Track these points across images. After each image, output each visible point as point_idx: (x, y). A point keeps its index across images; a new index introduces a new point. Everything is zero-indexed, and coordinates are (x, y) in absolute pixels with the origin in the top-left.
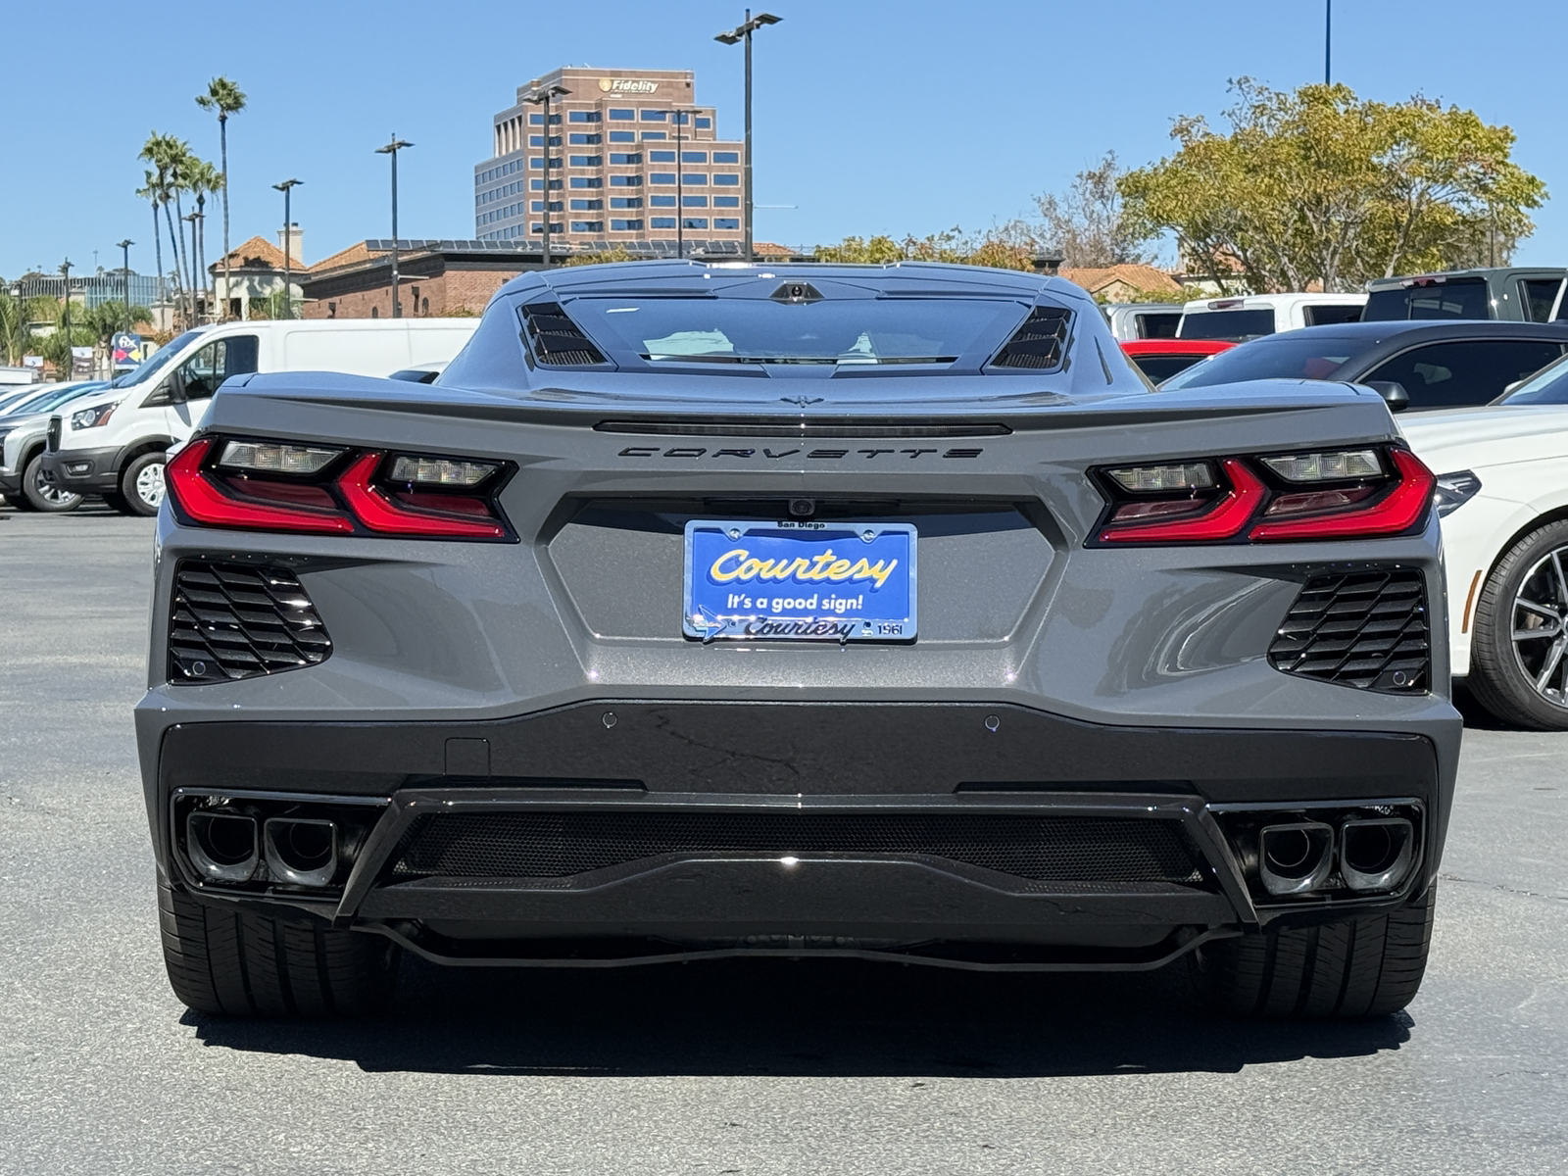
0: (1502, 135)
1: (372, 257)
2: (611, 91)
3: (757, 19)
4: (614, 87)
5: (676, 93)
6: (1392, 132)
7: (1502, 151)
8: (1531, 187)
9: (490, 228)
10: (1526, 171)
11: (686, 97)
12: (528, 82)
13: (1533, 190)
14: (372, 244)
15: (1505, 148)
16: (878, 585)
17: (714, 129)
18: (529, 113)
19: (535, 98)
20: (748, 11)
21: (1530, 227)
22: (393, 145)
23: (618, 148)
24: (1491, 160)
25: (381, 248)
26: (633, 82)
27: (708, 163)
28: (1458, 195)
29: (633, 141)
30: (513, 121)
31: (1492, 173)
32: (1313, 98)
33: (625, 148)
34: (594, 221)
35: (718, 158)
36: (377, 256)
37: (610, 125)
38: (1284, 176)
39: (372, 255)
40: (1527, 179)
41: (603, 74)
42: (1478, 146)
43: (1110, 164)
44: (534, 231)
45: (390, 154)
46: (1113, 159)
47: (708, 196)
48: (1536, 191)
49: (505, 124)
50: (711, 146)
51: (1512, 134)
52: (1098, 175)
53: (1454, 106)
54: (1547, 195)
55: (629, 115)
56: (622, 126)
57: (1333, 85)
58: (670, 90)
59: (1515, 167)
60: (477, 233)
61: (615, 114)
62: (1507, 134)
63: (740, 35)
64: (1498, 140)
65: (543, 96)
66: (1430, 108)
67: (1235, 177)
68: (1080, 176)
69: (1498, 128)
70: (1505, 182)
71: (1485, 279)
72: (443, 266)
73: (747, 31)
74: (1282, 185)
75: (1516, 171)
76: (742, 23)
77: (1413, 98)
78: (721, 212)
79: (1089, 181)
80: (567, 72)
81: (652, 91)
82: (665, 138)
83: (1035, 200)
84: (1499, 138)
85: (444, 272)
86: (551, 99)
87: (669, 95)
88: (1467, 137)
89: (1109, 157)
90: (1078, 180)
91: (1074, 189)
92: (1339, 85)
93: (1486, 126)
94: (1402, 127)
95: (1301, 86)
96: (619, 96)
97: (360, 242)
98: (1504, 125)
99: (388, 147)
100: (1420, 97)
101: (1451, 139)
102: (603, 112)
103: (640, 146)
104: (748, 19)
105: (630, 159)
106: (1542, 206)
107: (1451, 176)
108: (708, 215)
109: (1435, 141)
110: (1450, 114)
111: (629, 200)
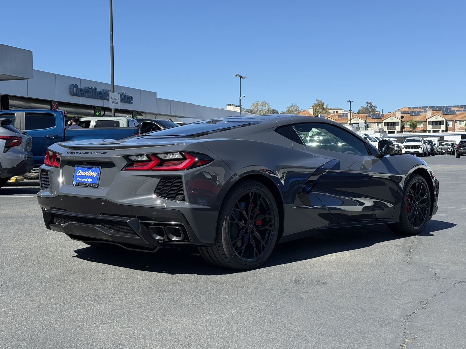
16: (94, 177)
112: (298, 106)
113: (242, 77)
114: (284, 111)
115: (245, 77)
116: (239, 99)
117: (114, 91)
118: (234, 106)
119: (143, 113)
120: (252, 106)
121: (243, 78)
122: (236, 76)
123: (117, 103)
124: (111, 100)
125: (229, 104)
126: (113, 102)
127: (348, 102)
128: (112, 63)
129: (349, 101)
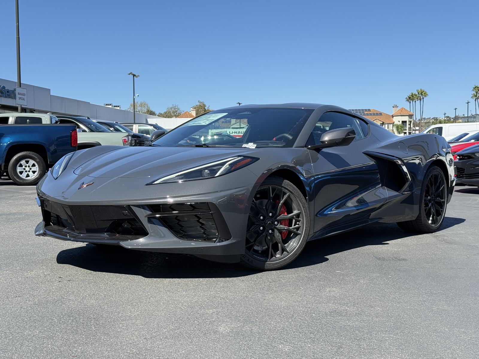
112: (178, 107)
113: (135, 75)
114: (161, 113)
115: (138, 75)
116: (133, 98)
117: (20, 87)
118: (112, 106)
119: (35, 111)
120: (131, 107)
121: (137, 77)
122: (129, 74)
123: (24, 99)
124: (18, 96)
125: (107, 103)
126: (20, 98)
127: (237, 103)
128: (18, 56)
129: (239, 103)
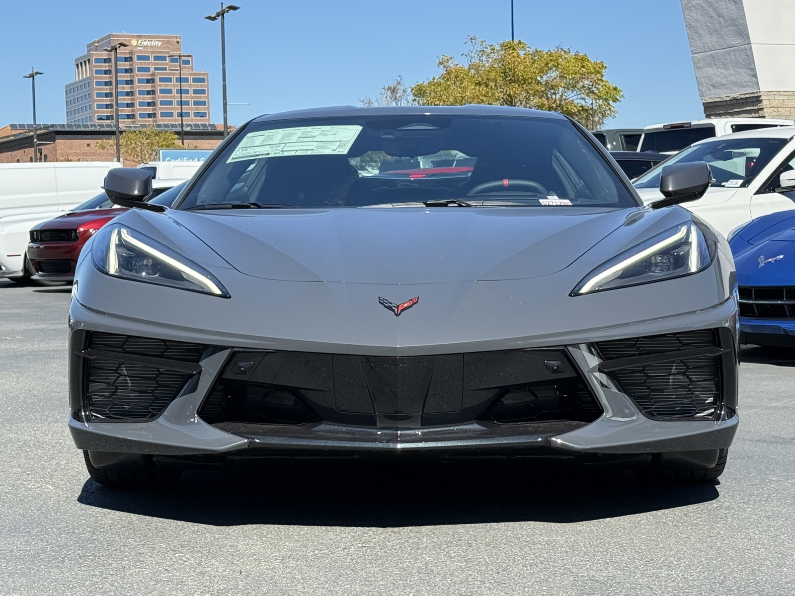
0: (600, 66)
1: (13, 133)
2: (137, 46)
3: (227, 8)
4: (139, 44)
5: (171, 47)
6: (547, 64)
7: (600, 74)
8: (615, 92)
9: (74, 118)
10: (612, 84)
11: (177, 49)
12: (93, 41)
13: (616, 94)
14: (13, 127)
15: (602, 72)
17: (192, 65)
18: (94, 58)
19: (110, 49)
20: (222, 4)
21: (615, 112)
22: (33, 74)
23: (142, 75)
24: (595, 79)
25: (18, 128)
26: (149, 41)
27: (189, 83)
28: (579, 96)
29: (150, 72)
30: (85, 62)
31: (596, 85)
32: (508, 47)
33: (145, 76)
34: (130, 113)
35: (195, 80)
36: (16, 133)
37: (137, 64)
38: (493, 87)
39: (14, 132)
40: (613, 88)
41: (133, 37)
42: (589, 71)
43: (399, 82)
44: (98, 119)
45: (31, 78)
46: (401, 79)
47: (190, 100)
48: (618, 94)
49: (81, 63)
50: (191, 74)
51: (605, 65)
52: (393, 88)
53: (577, 51)
54: (623, 96)
55: (147, 58)
56: (143, 64)
57: (516, 41)
58: (169, 45)
59: (607, 82)
60: (67, 120)
61: (139, 58)
62: (603, 66)
63: (218, 16)
64: (598, 68)
65: (114, 48)
66: (565, 52)
67: (470, 88)
68: (384, 88)
69: (598, 62)
70: (603, 89)
71: (604, 134)
72: (55, 138)
73: (222, 14)
74: (493, 91)
75: (607, 84)
76: (219, 10)
77: (557, 48)
78: (197, 109)
79: (389, 91)
80: (113, 36)
81: (159, 46)
82: (166, 70)
83: (361, 101)
84: (599, 67)
85: (55, 140)
86: (118, 49)
87: (168, 48)
88: (583, 67)
89: (399, 79)
90: (383, 90)
91: (381, 95)
92: (520, 41)
93: (593, 62)
94: (552, 62)
95: (501, 42)
96: (142, 48)
97: (7, 125)
98: (601, 61)
99: (30, 74)
100: (560, 47)
101: (576, 68)
102: (133, 56)
103: (153, 75)
104: (222, 8)
105: (148, 81)
106: (621, 101)
107: (576, 87)
108: (190, 110)
109: (568, 69)
110: (575, 55)
111: (148, 103)
